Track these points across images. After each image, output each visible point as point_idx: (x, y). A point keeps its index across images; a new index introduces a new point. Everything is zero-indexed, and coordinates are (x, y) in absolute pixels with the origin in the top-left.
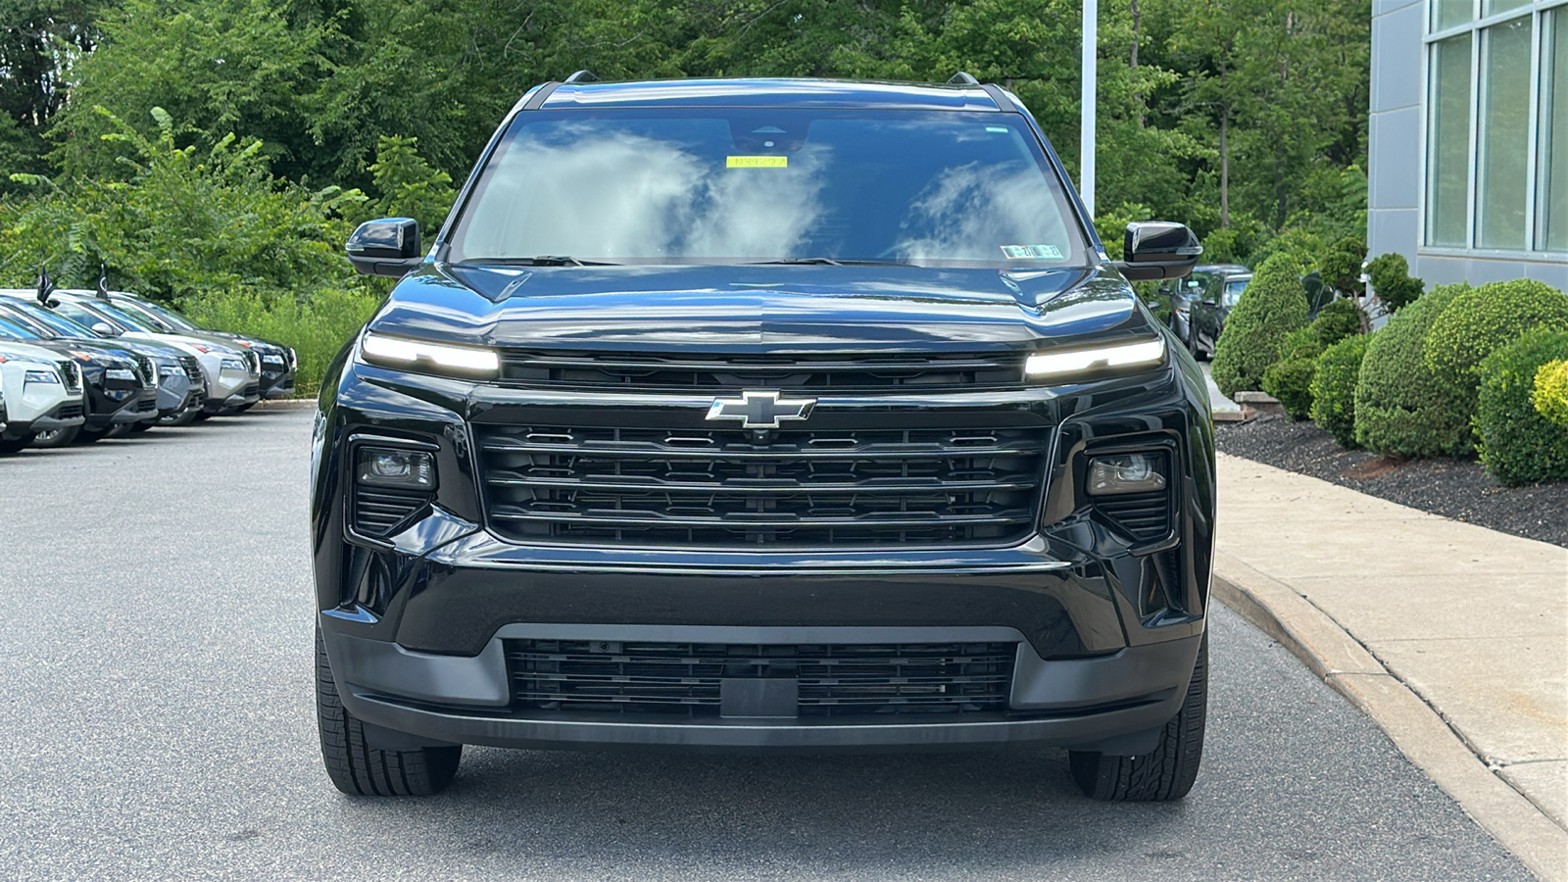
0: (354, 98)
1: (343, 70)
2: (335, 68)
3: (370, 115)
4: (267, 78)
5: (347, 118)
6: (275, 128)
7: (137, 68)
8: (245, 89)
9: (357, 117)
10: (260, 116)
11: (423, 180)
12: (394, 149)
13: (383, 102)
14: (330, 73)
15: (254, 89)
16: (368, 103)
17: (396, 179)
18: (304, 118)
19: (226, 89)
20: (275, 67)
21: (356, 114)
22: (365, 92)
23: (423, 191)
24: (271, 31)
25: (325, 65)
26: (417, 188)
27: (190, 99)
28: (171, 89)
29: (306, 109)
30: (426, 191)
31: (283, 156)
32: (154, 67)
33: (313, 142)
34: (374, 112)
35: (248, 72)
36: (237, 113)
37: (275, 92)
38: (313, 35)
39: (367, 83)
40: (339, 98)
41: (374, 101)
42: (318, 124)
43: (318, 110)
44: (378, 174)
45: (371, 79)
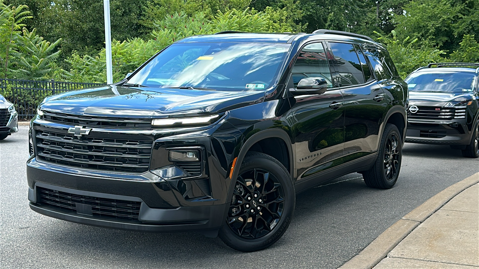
0: (467, 24)
1: (466, 17)
2: (463, 17)
3: (471, 29)
4: (444, 20)
5: (465, 30)
6: (445, 33)
7: (410, 19)
8: (437, 23)
9: (468, 30)
10: (441, 30)
11: (475, 46)
12: (468, 38)
13: (476, 25)
14: (461, 18)
15: (440, 23)
16: (471, 26)
17: (467, 46)
18: (453, 30)
19: (432, 23)
20: (446, 17)
21: (468, 29)
22: (471, 23)
23: (475, 49)
24: (446, 8)
25: (460, 16)
26: (473, 49)
27: (424, 26)
28: (419, 24)
29: (454, 27)
30: (476, 49)
31: (446, 40)
32: (414, 18)
33: (454, 37)
34: (473, 29)
35: (439, 19)
36: (435, 30)
37: (446, 24)
38: (458, 8)
39: (472, 20)
40: (463, 24)
41: (473, 25)
42: (457, 32)
43: (457, 28)
44: (462, 45)
45: (473, 19)
